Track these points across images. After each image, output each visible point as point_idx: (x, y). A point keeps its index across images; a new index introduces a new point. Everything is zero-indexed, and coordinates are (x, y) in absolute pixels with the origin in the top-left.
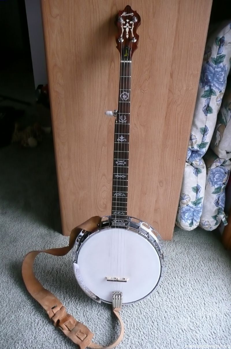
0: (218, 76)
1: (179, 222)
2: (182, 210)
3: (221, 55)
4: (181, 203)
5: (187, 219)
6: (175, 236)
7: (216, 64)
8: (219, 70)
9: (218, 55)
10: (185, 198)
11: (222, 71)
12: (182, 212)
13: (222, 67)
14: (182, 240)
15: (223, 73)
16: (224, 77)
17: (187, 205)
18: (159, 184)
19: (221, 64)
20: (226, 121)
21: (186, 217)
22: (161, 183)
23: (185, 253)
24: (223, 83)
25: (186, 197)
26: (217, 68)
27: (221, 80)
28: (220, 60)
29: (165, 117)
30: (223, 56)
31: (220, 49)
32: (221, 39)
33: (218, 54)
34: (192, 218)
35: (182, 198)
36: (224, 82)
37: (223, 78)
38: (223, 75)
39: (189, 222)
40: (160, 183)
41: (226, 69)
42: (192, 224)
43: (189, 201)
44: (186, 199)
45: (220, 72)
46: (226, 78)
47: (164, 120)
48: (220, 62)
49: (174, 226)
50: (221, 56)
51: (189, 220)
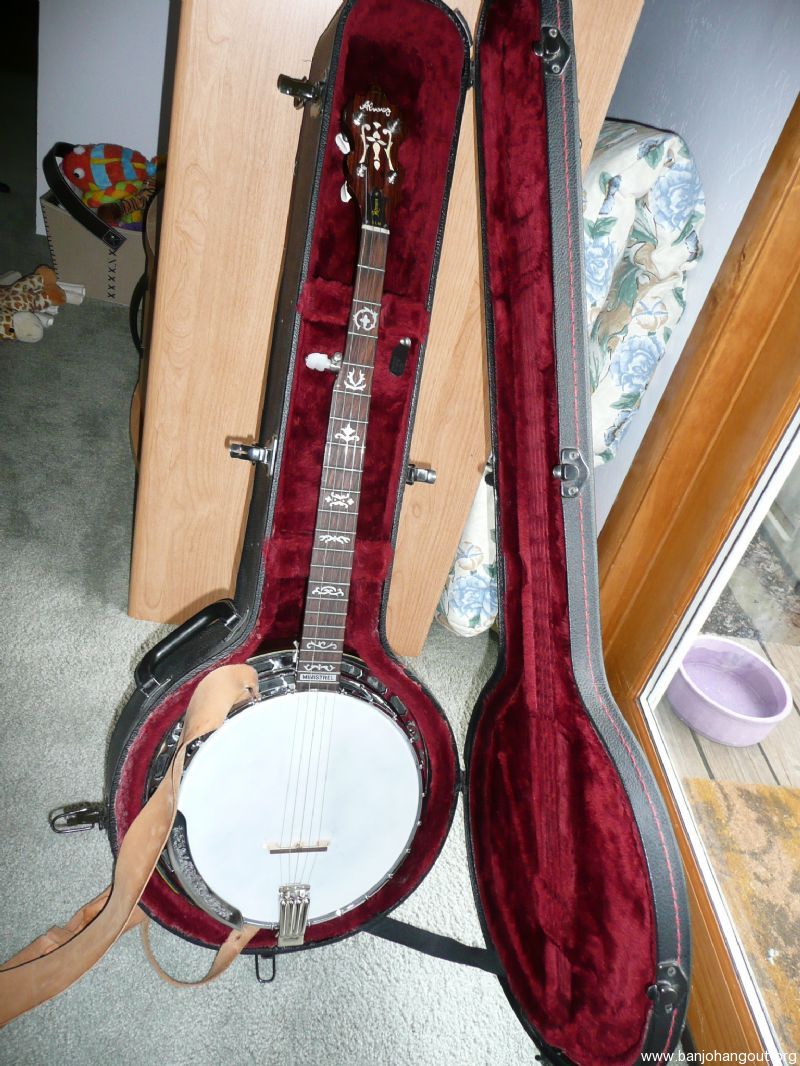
0: (592, 266)
1: (446, 610)
2: (458, 584)
3: (607, 216)
4: (457, 564)
5: (468, 607)
6: (430, 647)
7: (592, 236)
8: (598, 251)
9: (600, 217)
10: (470, 553)
11: (604, 256)
12: (457, 587)
13: (606, 246)
14: (445, 658)
15: (606, 260)
16: (607, 271)
17: (472, 573)
18: (411, 509)
19: (604, 240)
20: (598, 378)
21: (466, 603)
22: (417, 508)
23: (451, 691)
24: (601, 284)
25: (472, 552)
26: (594, 247)
27: (599, 278)
28: (602, 229)
29: (453, 348)
30: (613, 221)
31: (608, 202)
32: (613, 179)
33: (600, 213)
34: (480, 605)
35: (463, 553)
36: (606, 283)
37: (603, 274)
38: (606, 266)
39: (472, 614)
40: (414, 507)
41: (615, 252)
42: (477, 619)
43: (479, 563)
44: (473, 558)
45: (598, 256)
46: (611, 274)
47: (451, 353)
48: (602, 234)
49: (430, 621)
50: (606, 219)
51: (472, 609)
